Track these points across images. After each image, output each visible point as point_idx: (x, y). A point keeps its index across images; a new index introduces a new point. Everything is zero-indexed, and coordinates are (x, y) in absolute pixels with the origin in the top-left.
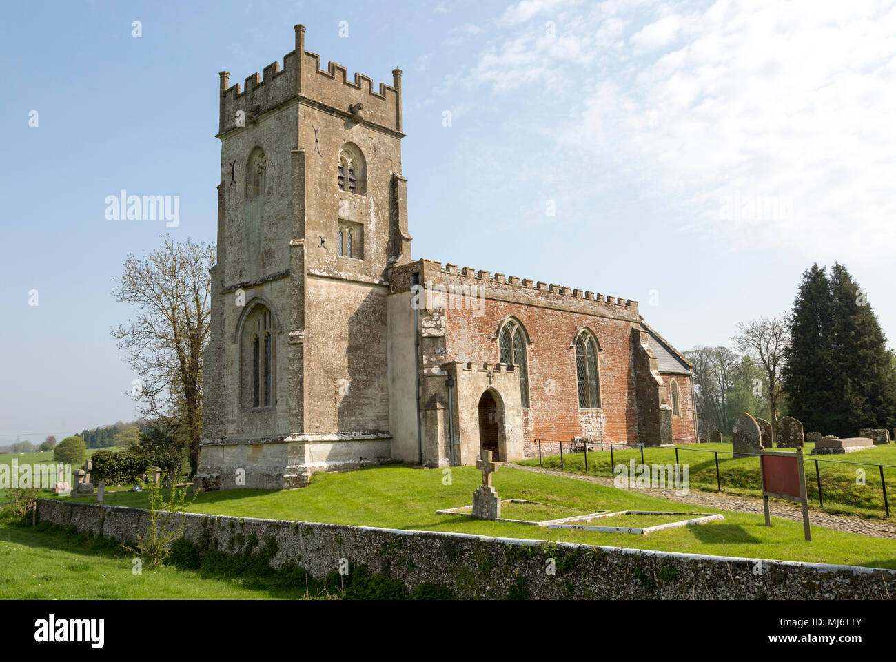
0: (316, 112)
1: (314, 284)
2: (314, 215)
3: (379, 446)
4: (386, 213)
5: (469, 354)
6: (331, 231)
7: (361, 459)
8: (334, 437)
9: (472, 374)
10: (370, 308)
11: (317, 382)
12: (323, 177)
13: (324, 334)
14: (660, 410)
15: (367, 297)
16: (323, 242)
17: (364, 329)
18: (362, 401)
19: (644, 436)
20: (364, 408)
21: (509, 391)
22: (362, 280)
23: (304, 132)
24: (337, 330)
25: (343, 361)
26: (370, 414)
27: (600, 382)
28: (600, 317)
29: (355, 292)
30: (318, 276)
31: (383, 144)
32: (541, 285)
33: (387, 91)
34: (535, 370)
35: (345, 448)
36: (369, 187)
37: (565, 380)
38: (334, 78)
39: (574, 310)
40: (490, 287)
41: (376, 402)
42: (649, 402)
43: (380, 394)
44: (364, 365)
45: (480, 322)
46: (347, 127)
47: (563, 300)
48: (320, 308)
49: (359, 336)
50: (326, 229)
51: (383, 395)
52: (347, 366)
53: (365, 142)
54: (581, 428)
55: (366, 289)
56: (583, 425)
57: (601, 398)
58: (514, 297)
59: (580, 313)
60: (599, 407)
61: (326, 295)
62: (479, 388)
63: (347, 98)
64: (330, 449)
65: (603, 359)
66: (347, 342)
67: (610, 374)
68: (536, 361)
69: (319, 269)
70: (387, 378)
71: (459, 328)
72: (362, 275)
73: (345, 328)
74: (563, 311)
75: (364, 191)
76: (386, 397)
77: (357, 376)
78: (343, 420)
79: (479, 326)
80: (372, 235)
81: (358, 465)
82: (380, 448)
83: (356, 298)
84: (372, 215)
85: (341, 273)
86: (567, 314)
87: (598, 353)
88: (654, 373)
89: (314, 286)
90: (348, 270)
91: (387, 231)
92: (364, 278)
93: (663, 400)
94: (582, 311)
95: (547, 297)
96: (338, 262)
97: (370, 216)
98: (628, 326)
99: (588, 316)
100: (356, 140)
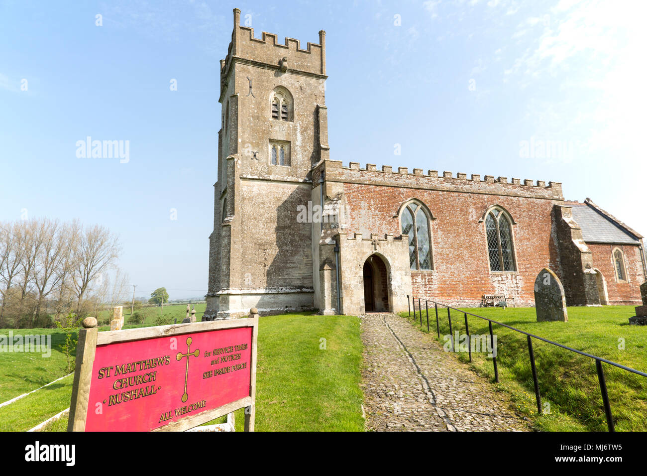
0: (250, 67)
1: (247, 184)
2: (247, 138)
3: (303, 298)
4: (311, 132)
5: (369, 228)
6: (262, 148)
7: (286, 307)
8: (263, 291)
9: (356, 243)
10: (296, 199)
11: (248, 252)
12: (256, 111)
13: (255, 218)
14: (583, 274)
15: (294, 191)
16: (255, 156)
17: (291, 214)
18: (288, 265)
19: (571, 296)
20: (290, 270)
21: (397, 255)
22: (288, 180)
23: (240, 82)
24: (267, 216)
25: (273, 237)
26: (296, 275)
27: (515, 250)
28: (514, 196)
29: (283, 189)
30: (250, 179)
31: (310, 84)
32: (446, 174)
33: (312, 47)
34: (440, 240)
35: (272, 299)
36: (295, 115)
37: (473, 248)
38: (265, 43)
39: (483, 192)
40: (392, 177)
41: (301, 266)
42: (573, 266)
43: (305, 260)
44: (291, 239)
45: (381, 204)
46: (277, 75)
47: (471, 184)
48: (253, 200)
49: (287, 219)
50: (258, 147)
51: (307, 261)
52: (275, 240)
53: (292, 85)
54: (493, 288)
55: (292, 187)
56: (496, 285)
57: (517, 263)
58: (417, 184)
59: (491, 195)
60: (515, 270)
61: (257, 192)
62: (364, 253)
63: (277, 56)
64: (259, 299)
65: (518, 231)
66: (276, 224)
67: (528, 243)
68: (440, 233)
69: (252, 174)
70: (311, 248)
71: (359, 209)
72: (289, 176)
73: (274, 214)
74: (471, 193)
75: (292, 119)
76: (310, 262)
77: (284, 247)
78: (271, 279)
79: (380, 208)
80: (298, 149)
81: (282, 311)
82: (304, 299)
83: (284, 193)
84: (299, 135)
85: (271, 176)
86: (476, 196)
87: (512, 226)
88: (577, 242)
89: (247, 186)
90: (277, 174)
91: (312, 145)
92: (290, 179)
93: (588, 265)
94: (493, 193)
95: (453, 183)
96: (268, 169)
97: (296, 135)
98: (549, 203)
99: (500, 197)
100: (284, 84)
